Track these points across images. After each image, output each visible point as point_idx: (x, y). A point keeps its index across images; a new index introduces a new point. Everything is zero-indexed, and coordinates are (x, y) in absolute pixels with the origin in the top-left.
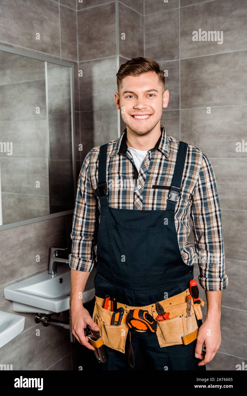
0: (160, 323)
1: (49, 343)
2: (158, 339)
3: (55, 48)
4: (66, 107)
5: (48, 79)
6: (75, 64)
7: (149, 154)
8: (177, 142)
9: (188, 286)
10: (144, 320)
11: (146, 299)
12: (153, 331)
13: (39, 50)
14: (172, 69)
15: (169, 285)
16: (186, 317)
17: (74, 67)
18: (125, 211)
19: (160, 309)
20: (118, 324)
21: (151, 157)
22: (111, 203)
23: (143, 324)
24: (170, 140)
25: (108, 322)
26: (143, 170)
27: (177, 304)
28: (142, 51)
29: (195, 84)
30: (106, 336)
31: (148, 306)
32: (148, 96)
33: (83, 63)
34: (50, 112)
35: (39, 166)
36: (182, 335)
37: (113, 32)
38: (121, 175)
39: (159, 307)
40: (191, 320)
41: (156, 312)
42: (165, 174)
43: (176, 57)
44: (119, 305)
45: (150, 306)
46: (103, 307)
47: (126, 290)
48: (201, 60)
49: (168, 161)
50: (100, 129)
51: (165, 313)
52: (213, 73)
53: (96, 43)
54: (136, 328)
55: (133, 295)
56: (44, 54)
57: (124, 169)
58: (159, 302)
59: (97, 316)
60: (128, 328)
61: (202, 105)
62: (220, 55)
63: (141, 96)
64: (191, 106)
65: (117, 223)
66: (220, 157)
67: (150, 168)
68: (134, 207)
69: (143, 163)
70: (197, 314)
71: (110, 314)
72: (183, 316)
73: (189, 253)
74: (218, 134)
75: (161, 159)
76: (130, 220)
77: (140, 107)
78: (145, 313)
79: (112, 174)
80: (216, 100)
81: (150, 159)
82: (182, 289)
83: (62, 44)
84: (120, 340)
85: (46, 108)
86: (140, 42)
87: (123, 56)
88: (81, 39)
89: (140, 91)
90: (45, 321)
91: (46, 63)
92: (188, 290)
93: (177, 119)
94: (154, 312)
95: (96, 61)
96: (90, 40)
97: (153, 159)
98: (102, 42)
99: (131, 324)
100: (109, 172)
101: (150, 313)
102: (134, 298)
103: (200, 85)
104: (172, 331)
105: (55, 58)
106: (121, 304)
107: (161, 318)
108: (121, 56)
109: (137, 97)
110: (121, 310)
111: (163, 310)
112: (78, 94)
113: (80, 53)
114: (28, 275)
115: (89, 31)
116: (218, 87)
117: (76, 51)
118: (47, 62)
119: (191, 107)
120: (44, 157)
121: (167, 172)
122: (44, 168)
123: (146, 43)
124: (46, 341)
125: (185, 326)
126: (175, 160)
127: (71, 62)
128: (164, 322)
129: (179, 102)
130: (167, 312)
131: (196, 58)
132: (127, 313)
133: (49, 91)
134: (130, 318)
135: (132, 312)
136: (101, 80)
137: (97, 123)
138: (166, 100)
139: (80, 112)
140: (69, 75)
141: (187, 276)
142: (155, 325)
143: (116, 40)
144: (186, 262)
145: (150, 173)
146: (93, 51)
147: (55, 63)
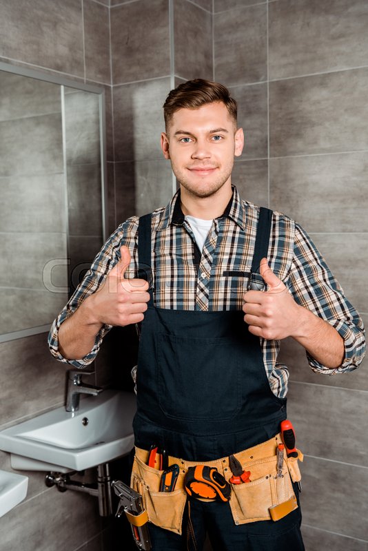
0: (236, 487)
1: (67, 517)
2: (233, 512)
3: (76, 64)
4: (94, 155)
5: (66, 113)
6: (107, 88)
7: (216, 225)
8: (256, 209)
9: (279, 430)
10: (212, 482)
11: (214, 450)
12: (225, 500)
13: (50, 68)
14: (255, 96)
15: (249, 429)
16: (276, 478)
17: (106, 94)
18: (181, 312)
19: (235, 467)
20: (171, 489)
21: (218, 230)
22: (160, 301)
23: (210, 488)
24: (246, 205)
25: (155, 486)
26: (208, 250)
27: (263, 457)
28: (209, 68)
29: (291, 119)
30: (152, 507)
31: (218, 461)
32: (213, 139)
33: (119, 87)
34: (69, 163)
35: (53, 245)
36: (270, 506)
37: (165, 39)
38: (174, 257)
39: (234, 462)
40: (283, 482)
41: (229, 470)
42: (241, 254)
43: (263, 77)
44: (172, 461)
45: (220, 461)
46: (147, 463)
47: (183, 436)
48: (301, 82)
49: (244, 234)
50: (145, 189)
51: (244, 472)
52: (319, 102)
53: (139, 56)
54: (198, 496)
55: (193, 443)
56: (58, 74)
57: (179, 249)
58: (234, 455)
59: (138, 478)
60: (186, 496)
61: (302, 152)
62: (329, 74)
63: (201, 138)
64: (285, 153)
65: (168, 332)
66: (329, 232)
67: (218, 246)
68: (195, 306)
69: (208, 239)
70: (293, 473)
71: (158, 475)
72: (270, 476)
73: (280, 379)
74: (326, 196)
75: (234, 232)
76: (190, 327)
77: (201, 155)
78: (212, 471)
79: (160, 256)
80: (324, 144)
81: (217, 233)
82: (270, 436)
83: (86, 57)
84: (174, 514)
85: (62, 156)
86: (208, 55)
87: (180, 76)
88: (116, 50)
89: (201, 130)
90: (60, 483)
91: (62, 87)
92: (278, 436)
93: (264, 174)
94: (226, 470)
95: (140, 84)
96: (130, 51)
97: (222, 232)
98: (148, 55)
99: (190, 489)
100: (156, 254)
101: (220, 471)
102: (195, 449)
103: (299, 121)
104: (254, 500)
105: (76, 80)
106: (175, 459)
107: (237, 480)
108: (177, 76)
109: (195, 139)
110: (175, 469)
111: (240, 467)
112: (111, 136)
113: (114, 71)
114: (34, 413)
115: (128, 39)
116: (327, 124)
117: (108, 70)
118: (65, 86)
119: (286, 155)
120: (61, 232)
121: (244, 251)
122: (61, 249)
123: (216, 57)
124: (63, 514)
125: (274, 491)
126: (254, 233)
127: (100, 85)
128: (243, 486)
129: (267, 147)
130: (246, 471)
131: (293, 79)
132: (184, 472)
133: (67, 130)
134: (189, 479)
135: (192, 470)
136: (147, 113)
137: (141, 180)
138: (240, 143)
139: (114, 162)
140: (98, 105)
141: (276, 415)
142: (228, 491)
143: (169, 51)
144: (275, 392)
145: (218, 254)
146: (135, 69)
147: (76, 87)
